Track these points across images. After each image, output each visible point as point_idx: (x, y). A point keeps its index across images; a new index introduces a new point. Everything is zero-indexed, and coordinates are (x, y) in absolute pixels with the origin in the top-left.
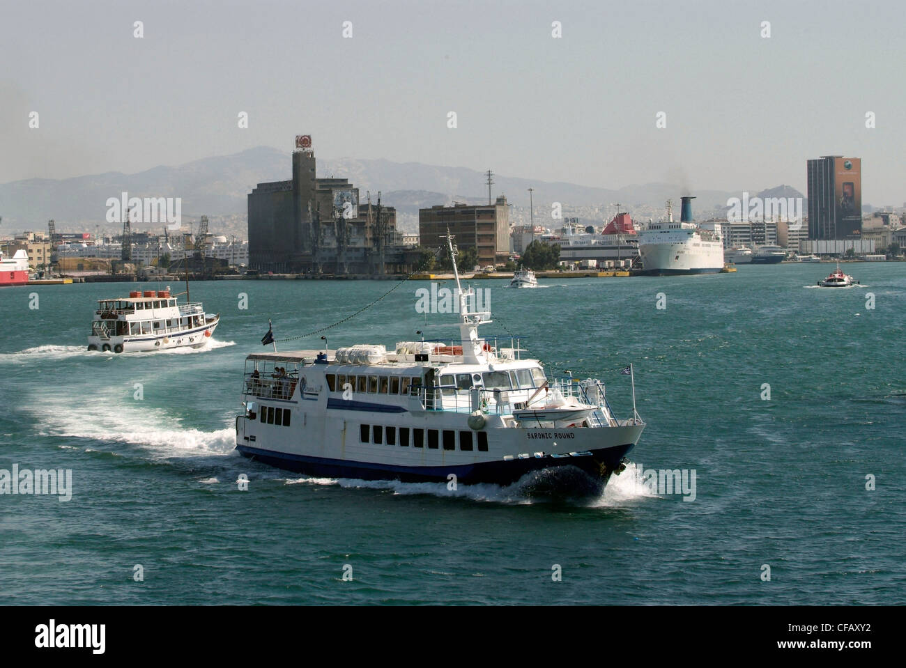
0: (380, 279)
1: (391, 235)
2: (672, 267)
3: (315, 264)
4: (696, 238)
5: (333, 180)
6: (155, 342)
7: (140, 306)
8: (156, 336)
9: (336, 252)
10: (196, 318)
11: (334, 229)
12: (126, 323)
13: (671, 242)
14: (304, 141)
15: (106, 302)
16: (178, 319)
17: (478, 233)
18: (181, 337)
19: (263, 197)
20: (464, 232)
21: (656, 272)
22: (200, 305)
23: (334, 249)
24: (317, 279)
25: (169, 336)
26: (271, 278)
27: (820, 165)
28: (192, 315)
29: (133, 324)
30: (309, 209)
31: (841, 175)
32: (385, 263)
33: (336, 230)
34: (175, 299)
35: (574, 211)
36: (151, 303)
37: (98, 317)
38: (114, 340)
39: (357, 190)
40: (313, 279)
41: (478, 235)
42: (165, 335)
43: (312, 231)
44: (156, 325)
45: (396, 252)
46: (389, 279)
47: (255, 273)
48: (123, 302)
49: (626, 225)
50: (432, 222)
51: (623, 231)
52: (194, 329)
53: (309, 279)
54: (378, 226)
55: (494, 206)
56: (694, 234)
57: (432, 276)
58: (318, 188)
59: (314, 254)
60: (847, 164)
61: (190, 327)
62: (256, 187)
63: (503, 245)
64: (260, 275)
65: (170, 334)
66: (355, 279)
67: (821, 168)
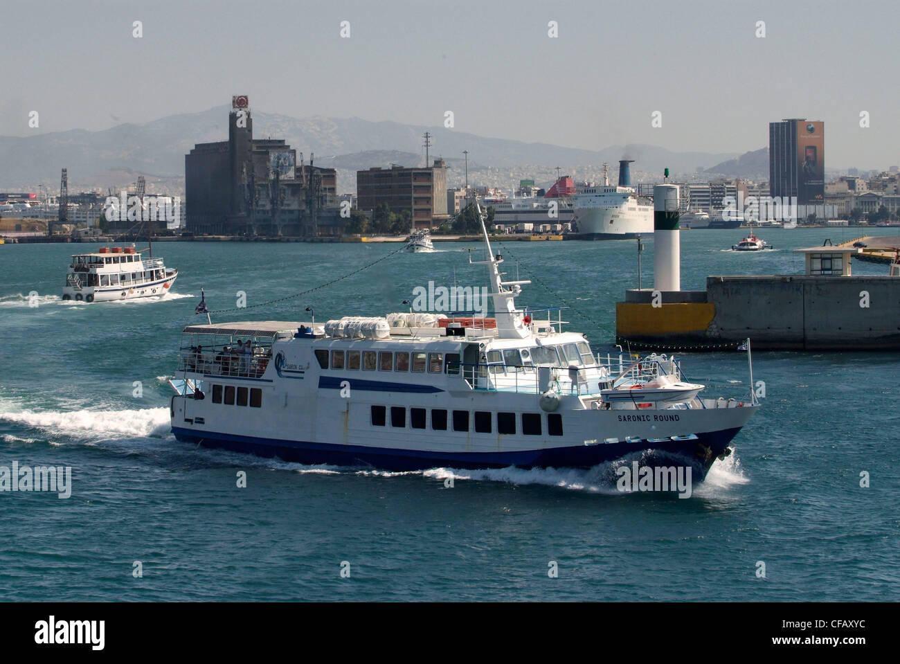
0: (312, 241)
1: (324, 197)
2: (606, 232)
3: (250, 226)
4: (632, 202)
5: (270, 141)
6: (121, 292)
7: (109, 261)
8: (123, 287)
9: (270, 215)
10: (157, 272)
11: (268, 190)
12: (96, 275)
13: (604, 207)
14: (241, 102)
15: (79, 257)
16: (141, 273)
17: (414, 195)
18: (144, 289)
19: (200, 158)
20: (400, 195)
21: (590, 237)
22: (161, 260)
23: (268, 211)
24: (251, 241)
25: (134, 288)
26: (205, 240)
27: (783, 127)
28: (154, 269)
29: (102, 276)
30: (244, 170)
31: (803, 138)
32: (318, 226)
33: (270, 192)
34: (140, 254)
35: (551, 173)
36: (118, 258)
37: (72, 270)
38: (85, 290)
39: (294, 151)
40: (248, 241)
41: (415, 198)
42: (130, 286)
43: (247, 193)
44: (123, 277)
45: (329, 214)
46: (321, 241)
47: (191, 235)
48: (94, 256)
49: (569, 188)
50: (370, 185)
51: (565, 194)
52: (155, 281)
53: (244, 241)
54: (311, 188)
55: (431, 169)
56: (629, 198)
57: (364, 239)
58: (254, 149)
59: (248, 216)
60: (810, 127)
61: (152, 280)
62: (194, 148)
63: (440, 208)
64: (196, 237)
65: (134, 285)
66: (288, 241)
67: (783, 132)
